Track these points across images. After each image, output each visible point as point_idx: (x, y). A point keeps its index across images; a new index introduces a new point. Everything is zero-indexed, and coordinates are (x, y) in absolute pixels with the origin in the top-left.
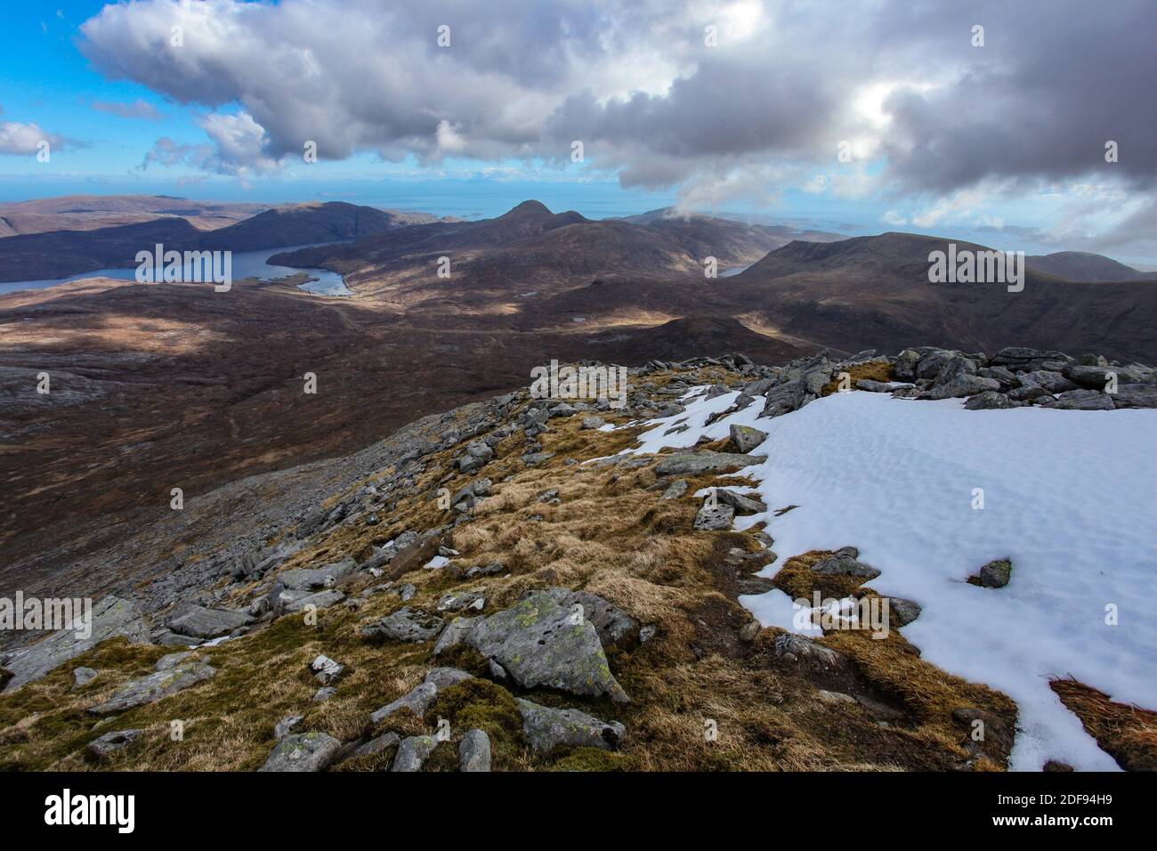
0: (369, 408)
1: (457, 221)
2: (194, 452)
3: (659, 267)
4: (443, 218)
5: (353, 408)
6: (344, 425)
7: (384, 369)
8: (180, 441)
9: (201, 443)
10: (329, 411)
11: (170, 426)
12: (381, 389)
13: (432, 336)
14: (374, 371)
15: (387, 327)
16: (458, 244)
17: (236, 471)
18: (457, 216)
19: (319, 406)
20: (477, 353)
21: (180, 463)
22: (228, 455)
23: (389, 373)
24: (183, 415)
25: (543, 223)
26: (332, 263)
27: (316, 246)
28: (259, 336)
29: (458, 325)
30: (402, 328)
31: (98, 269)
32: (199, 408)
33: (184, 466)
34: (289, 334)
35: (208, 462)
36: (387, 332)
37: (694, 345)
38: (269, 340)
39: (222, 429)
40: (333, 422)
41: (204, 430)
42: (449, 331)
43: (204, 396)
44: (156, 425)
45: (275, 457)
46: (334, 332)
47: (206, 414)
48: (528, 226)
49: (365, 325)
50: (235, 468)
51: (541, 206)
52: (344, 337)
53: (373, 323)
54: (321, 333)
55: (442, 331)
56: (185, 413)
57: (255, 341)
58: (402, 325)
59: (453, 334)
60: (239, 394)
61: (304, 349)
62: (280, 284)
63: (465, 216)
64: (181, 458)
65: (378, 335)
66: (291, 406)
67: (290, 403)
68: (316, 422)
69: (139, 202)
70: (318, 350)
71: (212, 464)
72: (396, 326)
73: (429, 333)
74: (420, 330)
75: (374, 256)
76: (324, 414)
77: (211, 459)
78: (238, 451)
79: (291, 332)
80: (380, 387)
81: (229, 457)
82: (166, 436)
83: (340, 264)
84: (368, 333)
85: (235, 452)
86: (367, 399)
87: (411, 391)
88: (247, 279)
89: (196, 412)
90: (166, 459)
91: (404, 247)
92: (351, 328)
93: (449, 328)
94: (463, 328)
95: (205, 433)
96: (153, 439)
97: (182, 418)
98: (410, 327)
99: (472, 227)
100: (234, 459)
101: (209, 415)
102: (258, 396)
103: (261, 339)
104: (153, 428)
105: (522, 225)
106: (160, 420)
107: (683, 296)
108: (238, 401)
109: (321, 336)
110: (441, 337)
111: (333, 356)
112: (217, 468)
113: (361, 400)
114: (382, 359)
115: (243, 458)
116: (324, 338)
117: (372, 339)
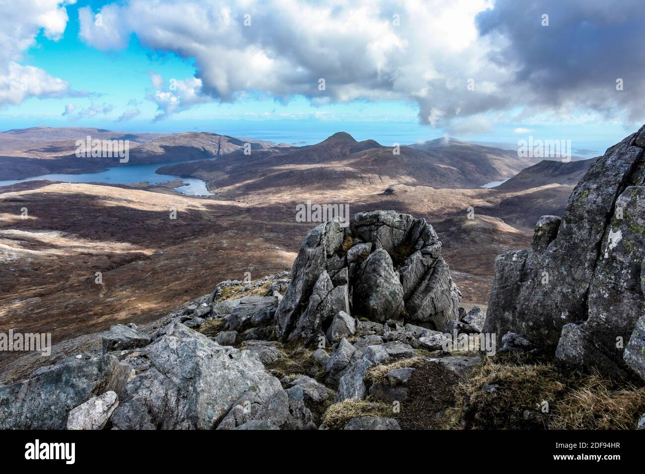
0: (208, 278)
1: (289, 147)
2: (66, 307)
3: (436, 180)
4: (279, 145)
5: (196, 278)
6: (187, 291)
7: (224, 249)
8: (59, 298)
9: (74, 300)
10: (177, 279)
11: (57, 285)
12: (220, 264)
13: (264, 226)
14: (217, 249)
15: (233, 219)
16: (288, 162)
17: (93, 325)
18: (288, 143)
19: (171, 275)
20: (296, 239)
21: (53, 316)
22: (91, 311)
23: (227, 251)
24: (69, 277)
25: (349, 148)
26: (200, 173)
27: (190, 162)
28: (140, 222)
29: (284, 219)
30: (243, 220)
31: (45, 174)
32: (83, 273)
33: (54, 319)
34: (162, 221)
35: (75, 316)
36: (232, 222)
37: (467, 238)
38: (147, 224)
39: (94, 289)
40: (178, 288)
41: (81, 290)
42: (278, 223)
43: (89, 263)
44: (46, 284)
45: (126, 315)
46: (194, 221)
47: (86, 277)
48: (339, 150)
49: (217, 217)
50: (94, 322)
51: (349, 136)
52: (201, 225)
53: (223, 215)
54: (185, 221)
55: (272, 223)
56: (71, 275)
57: (137, 225)
58: (243, 218)
59: (280, 225)
60: (115, 263)
61: (170, 232)
62: (163, 187)
63: (294, 144)
64: (55, 312)
65: (225, 224)
66: (149, 274)
67: (150, 271)
68: (165, 287)
69: (79, 131)
70: (180, 233)
71: (77, 318)
72: (239, 218)
73: (263, 224)
74: (256, 221)
75: (229, 169)
76: (174, 282)
77: (77, 314)
78: (100, 308)
79: (163, 219)
80: (220, 262)
81: (92, 313)
82: (51, 293)
83: (205, 174)
84: (218, 223)
85: (98, 309)
86: (208, 271)
87: (243, 267)
88: (141, 183)
89: (79, 275)
90: (44, 312)
91: (250, 163)
92: (207, 218)
93: (277, 220)
94: (289, 221)
95: (80, 292)
96: (41, 295)
97: (67, 279)
98: (249, 219)
99: (299, 150)
100: (95, 314)
101: (88, 278)
102: (128, 265)
103: (141, 223)
104: (43, 286)
105: (334, 149)
106: (51, 280)
107: (455, 202)
108: (113, 268)
109: (185, 223)
110: (270, 227)
111: (191, 238)
112: (80, 321)
113: (204, 271)
114: (224, 241)
115: (102, 314)
116: (186, 225)
117: (220, 226)
